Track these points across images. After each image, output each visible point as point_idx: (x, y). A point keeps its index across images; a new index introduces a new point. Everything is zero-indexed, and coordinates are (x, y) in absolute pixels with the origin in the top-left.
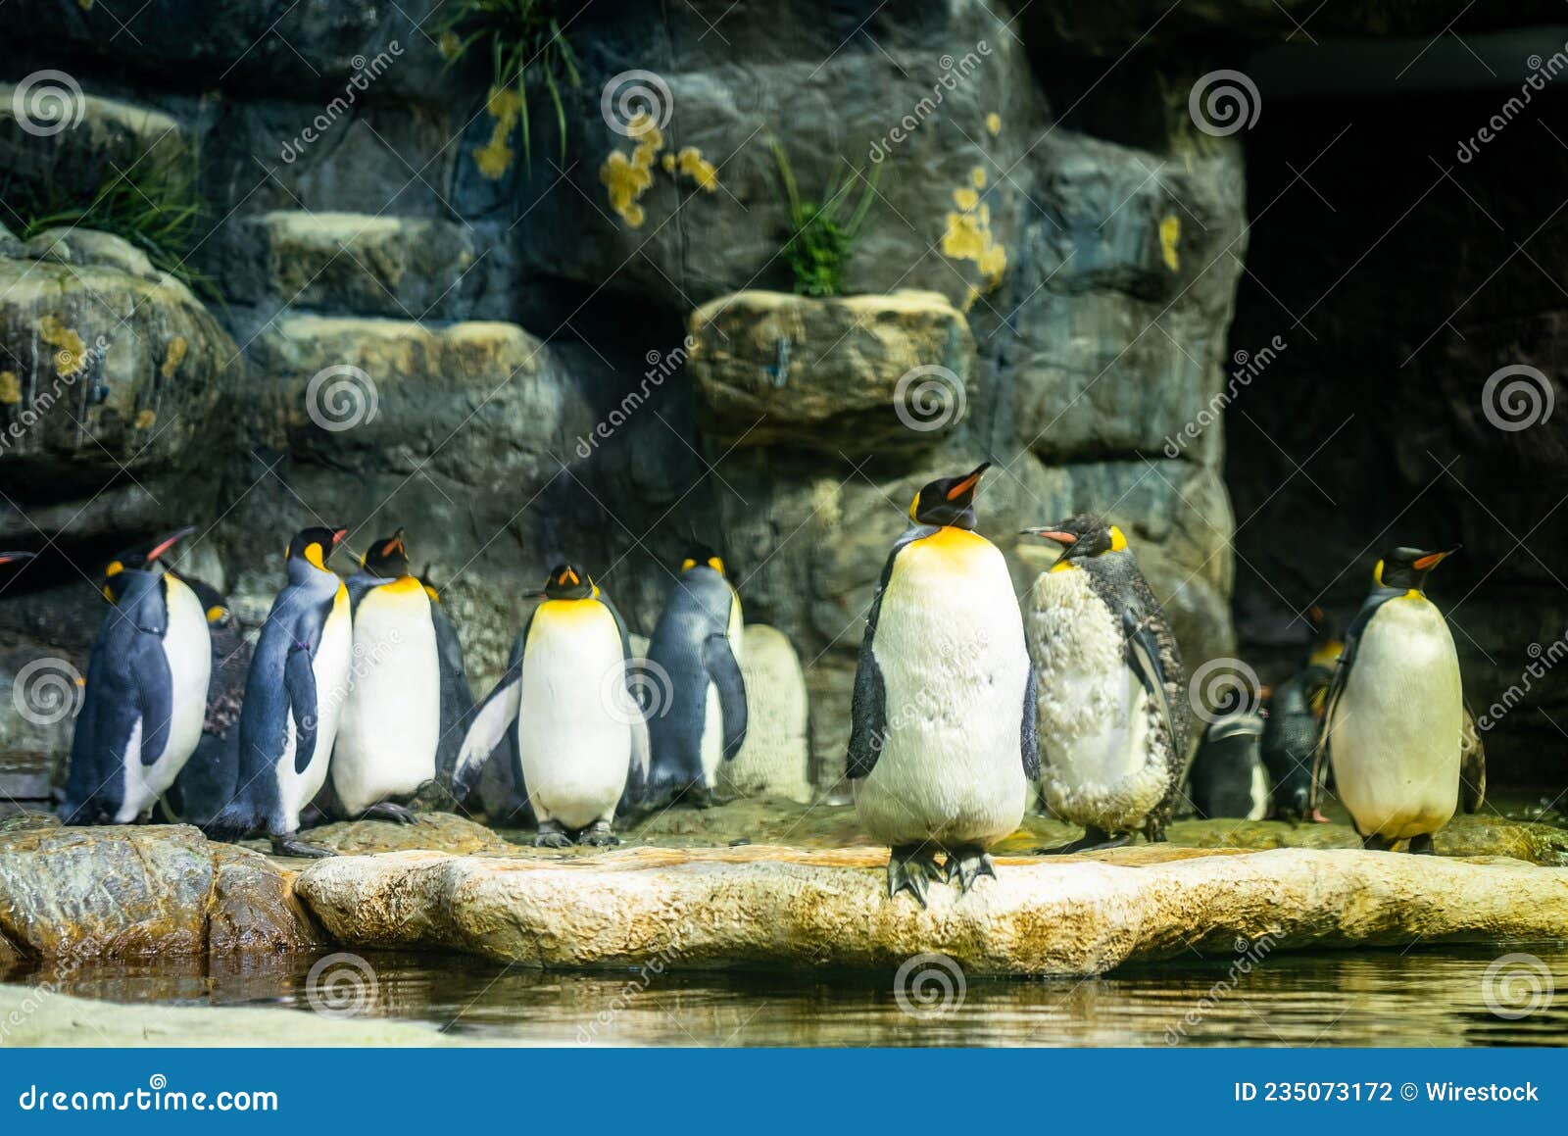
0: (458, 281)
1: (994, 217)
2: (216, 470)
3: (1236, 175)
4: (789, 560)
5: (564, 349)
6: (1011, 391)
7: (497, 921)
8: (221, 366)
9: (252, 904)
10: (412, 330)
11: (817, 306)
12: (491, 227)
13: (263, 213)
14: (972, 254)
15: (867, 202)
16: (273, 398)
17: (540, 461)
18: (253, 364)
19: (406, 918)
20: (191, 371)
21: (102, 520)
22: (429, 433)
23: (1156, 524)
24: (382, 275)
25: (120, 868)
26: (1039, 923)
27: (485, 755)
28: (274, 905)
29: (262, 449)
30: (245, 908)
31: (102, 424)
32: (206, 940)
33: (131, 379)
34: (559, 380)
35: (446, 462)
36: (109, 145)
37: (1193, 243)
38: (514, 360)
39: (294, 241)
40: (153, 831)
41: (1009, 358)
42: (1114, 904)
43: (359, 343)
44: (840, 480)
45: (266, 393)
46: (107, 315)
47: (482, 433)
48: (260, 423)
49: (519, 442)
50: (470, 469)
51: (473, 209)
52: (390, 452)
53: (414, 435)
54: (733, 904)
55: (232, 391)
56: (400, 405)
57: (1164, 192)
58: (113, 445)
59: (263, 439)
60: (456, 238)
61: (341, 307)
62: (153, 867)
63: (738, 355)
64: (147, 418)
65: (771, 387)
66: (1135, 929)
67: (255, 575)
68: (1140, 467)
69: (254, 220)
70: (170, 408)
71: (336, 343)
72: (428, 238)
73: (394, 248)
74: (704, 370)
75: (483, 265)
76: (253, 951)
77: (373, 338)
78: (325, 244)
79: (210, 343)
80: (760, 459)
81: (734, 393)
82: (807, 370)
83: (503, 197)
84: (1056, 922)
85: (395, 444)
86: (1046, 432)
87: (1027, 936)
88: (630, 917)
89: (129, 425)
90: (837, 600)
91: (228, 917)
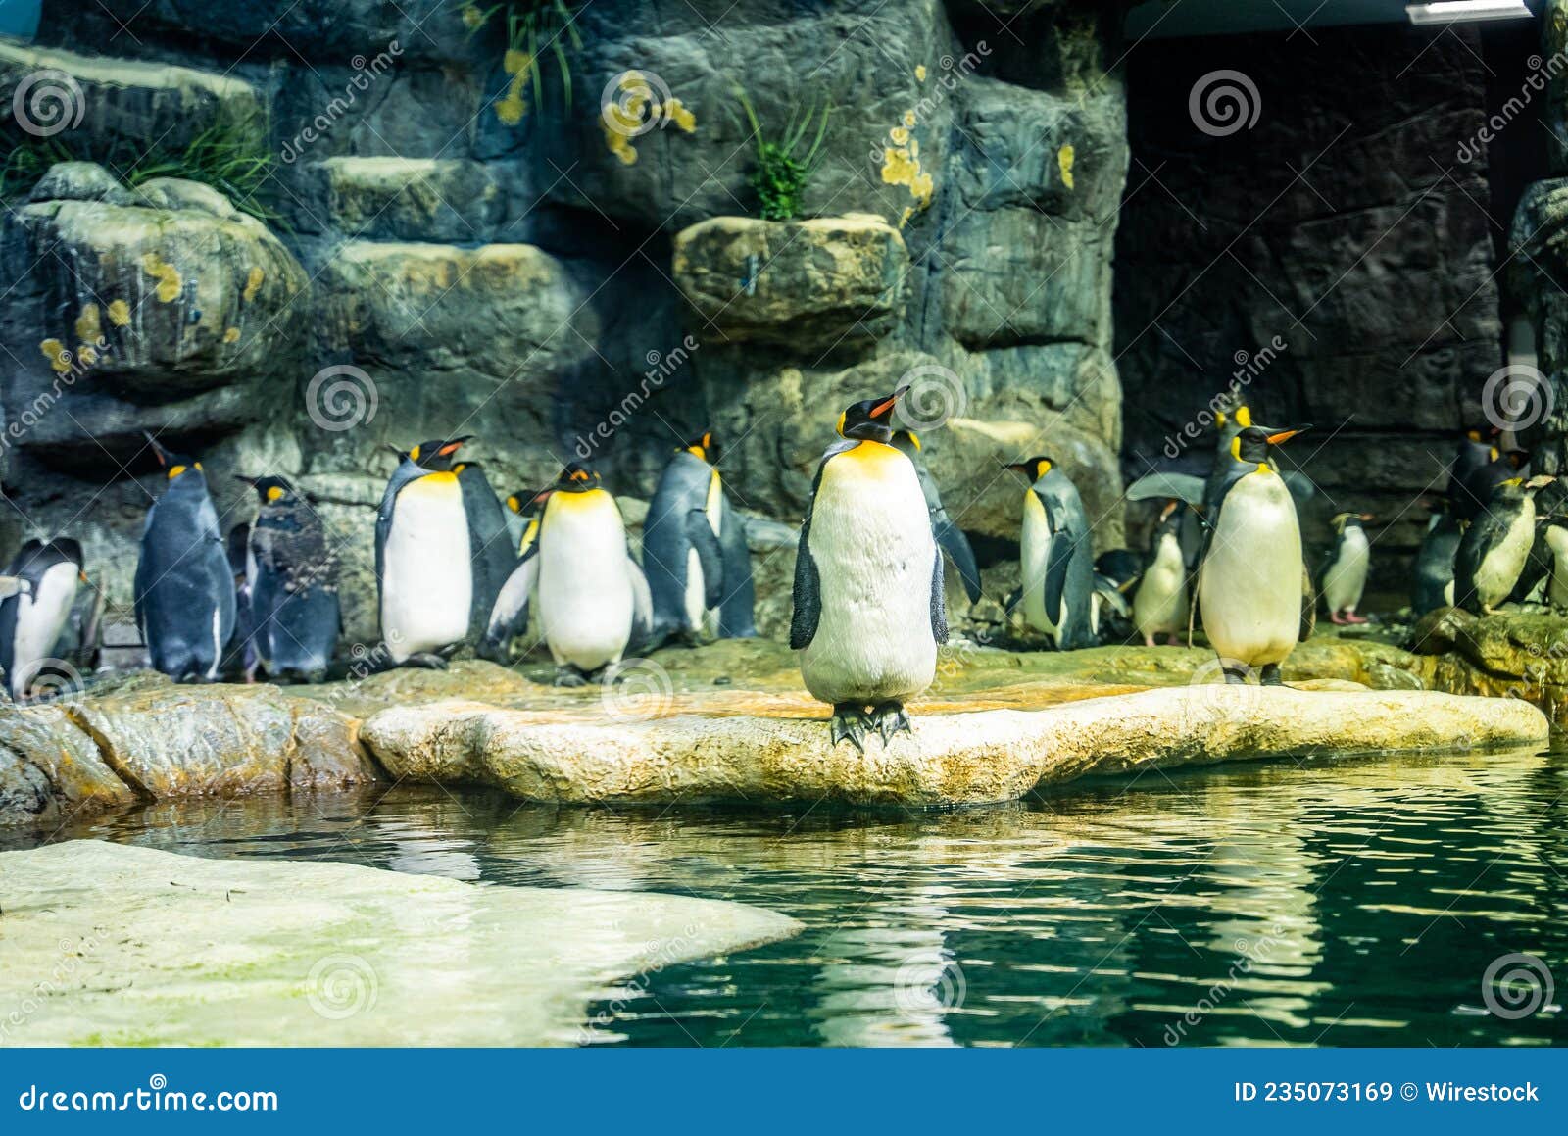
0: (484, 211)
1: (922, 150)
2: (291, 373)
3: (1120, 108)
4: (761, 436)
5: (574, 263)
6: (940, 292)
7: (521, 768)
8: (292, 289)
9: (324, 749)
10: (448, 252)
11: (780, 228)
12: (510, 165)
13: (324, 160)
14: (905, 182)
15: (819, 140)
16: (336, 311)
17: (556, 357)
18: (319, 284)
19: (449, 761)
20: (268, 294)
21: (200, 416)
22: (464, 337)
23: (1059, 396)
24: (422, 208)
25: (216, 723)
26: (962, 763)
27: (513, 615)
28: (342, 750)
29: (328, 353)
30: (319, 754)
31: (197, 340)
32: (287, 782)
33: (219, 303)
34: (569, 289)
35: (478, 359)
36: (197, 108)
37: (1086, 166)
38: (530, 276)
39: (350, 181)
40: (243, 691)
41: (938, 265)
42: (1023, 744)
43: (405, 264)
44: (801, 370)
45: (330, 306)
46: (198, 252)
47: (507, 335)
48: (326, 332)
49: (537, 341)
50: (498, 365)
51: (495, 151)
52: (432, 353)
53: (450, 338)
54: (713, 752)
55: (302, 308)
56: (440, 315)
57: (1062, 125)
58: (205, 358)
59: (328, 343)
60: (481, 176)
61: (390, 234)
62: (243, 721)
63: (715, 270)
64: (234, 334)
65: (744, 296)
66: (1040, 764)
67: (326, 455)
68: (1046, 349)
69: (316, 164)
70: (251, 325)
71: (385, 266)
72: (459, 176)
73: (430, 185)
74: (688, 281)
75: (505, 194)
76: (327, 788)
77: (416, 260)
78: (375, 184)
79: (283, 271)
80: (736, 354)
81: (713, 301)
82: (772, 281)
83: (520, 140)
84: (976, 762)
85: (437, 346)
86: (970, 324)
87: (953, 774)
88: (629, 764)
89: (219, 341)
90: (801, 467)
91: (305, 761)
